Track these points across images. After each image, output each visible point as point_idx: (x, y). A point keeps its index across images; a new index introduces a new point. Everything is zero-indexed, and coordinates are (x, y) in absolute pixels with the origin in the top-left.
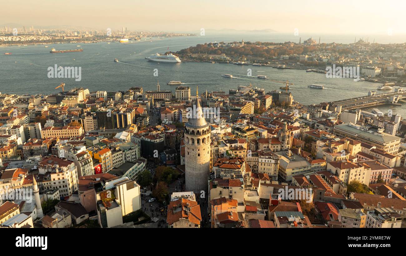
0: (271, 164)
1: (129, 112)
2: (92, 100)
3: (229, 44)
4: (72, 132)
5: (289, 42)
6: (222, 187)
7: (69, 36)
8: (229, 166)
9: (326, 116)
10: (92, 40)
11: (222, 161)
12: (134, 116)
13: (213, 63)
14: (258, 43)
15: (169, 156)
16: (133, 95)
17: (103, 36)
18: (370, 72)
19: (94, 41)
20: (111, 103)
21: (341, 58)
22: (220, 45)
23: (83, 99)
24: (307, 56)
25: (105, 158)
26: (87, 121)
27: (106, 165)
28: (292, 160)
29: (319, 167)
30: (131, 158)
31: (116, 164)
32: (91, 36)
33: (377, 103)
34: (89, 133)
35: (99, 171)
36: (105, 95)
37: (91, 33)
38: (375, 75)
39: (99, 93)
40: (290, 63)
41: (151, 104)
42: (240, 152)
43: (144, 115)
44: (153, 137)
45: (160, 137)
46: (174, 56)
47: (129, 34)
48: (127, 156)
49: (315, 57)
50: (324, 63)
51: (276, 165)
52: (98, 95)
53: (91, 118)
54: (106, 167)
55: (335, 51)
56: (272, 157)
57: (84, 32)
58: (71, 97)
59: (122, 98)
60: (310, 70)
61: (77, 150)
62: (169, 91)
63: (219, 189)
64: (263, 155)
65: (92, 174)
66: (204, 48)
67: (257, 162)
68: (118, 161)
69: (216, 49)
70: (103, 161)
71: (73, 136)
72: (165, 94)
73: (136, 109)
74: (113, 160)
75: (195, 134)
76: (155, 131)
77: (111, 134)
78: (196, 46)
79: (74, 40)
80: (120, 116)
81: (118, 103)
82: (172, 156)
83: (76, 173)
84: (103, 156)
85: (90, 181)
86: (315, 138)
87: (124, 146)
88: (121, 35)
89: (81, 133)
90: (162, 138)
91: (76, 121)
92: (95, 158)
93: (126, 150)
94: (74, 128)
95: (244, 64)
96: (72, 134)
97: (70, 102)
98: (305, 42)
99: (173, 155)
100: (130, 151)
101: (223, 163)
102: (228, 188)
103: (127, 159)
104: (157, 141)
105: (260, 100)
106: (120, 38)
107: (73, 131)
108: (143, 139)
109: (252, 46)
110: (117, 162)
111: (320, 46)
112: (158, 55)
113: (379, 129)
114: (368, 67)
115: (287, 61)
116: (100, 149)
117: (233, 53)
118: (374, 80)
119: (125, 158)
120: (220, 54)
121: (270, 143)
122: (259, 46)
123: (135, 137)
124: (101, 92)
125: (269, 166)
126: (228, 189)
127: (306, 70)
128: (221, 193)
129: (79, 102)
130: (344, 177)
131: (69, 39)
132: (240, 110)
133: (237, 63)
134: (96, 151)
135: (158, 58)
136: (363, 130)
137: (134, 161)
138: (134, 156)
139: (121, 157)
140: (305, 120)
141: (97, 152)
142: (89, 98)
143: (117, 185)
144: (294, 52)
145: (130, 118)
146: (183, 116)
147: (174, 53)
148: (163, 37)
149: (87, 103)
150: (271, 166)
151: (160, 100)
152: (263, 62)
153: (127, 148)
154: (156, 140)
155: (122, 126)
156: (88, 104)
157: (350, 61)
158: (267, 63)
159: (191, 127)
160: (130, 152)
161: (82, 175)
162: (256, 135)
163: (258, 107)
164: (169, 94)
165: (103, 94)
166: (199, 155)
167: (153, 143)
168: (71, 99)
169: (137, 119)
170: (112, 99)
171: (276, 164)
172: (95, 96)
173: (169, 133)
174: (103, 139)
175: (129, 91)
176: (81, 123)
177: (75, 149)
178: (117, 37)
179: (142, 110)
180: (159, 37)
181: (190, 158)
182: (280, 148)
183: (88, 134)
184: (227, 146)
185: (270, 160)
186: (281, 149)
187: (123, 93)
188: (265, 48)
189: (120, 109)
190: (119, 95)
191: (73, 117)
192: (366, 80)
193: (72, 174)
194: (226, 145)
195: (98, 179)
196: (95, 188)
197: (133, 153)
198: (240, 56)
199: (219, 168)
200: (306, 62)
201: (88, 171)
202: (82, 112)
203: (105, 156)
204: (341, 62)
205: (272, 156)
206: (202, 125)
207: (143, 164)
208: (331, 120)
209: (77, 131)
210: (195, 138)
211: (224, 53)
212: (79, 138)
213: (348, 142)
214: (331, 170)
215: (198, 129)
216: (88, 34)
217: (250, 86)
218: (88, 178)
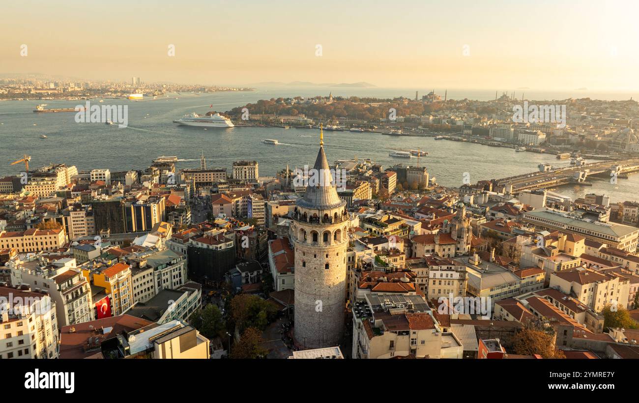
0: (453, 282)
1: (154, 201)
2: (83, 185)
3: (309, 99)
4: (44, 241)
5: (401, 98)
6: (396, 332)
7: (40, 89)
8: (392, 286)
9: (495, 200)
10: (80, 96)
11: (374, 277)
12: (164, 209)
13: (287, 128)
14: (354, 99)
15: (247, 276)
16: (158, 175)
17: (99, 90)
18: (531, 139)
19: (84, 97)
20: (119, 189)
21: (484, 118)
22: (295, 101)
23: (66, 184)
24: (431, 118)
25: (118, 283)
26: (75, 219)
27: (120, 299)
28: (485, 273)
29: (534, 283)
30: (172, 283)
31: (141, 295)
32: (79, 89)
33: (557, 183)
34: (79, 242)
35: (104, 313)
36: (106, 176)
37: (78, 85)
38: (538, 142)
39: (96, 173)
40: (407, 128)
41: (192, 190)
42: (395, 260)
43: (182, 208)
44: (214, 240)
45: (227, 240)
46: (222, 117)
47: (144, 87)
48: (163, 278)
49: (444, 118)
50: (459, 126)
51: (461, 282)
52: (95, 176)
53: (83, 213)
54: (120, 302)
55: (471, 110)
56: (453, 267)
57: (67, 84)
58: (43, 180)
59: (139, 181)
60: (440, 137)
61: (56, 267)
62: (221, 169)
63: (388, 336)
64: (437, 265)
65: (90, 318)
66: (271, 105)
67: (425, 277)
68: (145, 290)
69: (289, 108)
70: (114, 291)
71: (45, 248)
72: (216, 173)
73: (167, 198)
74: (135, 288)
75: (321, 221)
76: (215, 229)
77: (123, 243)
78: (256, 102)
79: (48, 95)
80: (138, 209)
81: (132, 188)
82: (252, 276)
83: (52, 318)
84: (115, 280)
85: (88, 335)
86: (502, 234)
87: (156, 258)
88: (130, 88)
89: (62, 242)
90: (231, 240)
91: (53, 220)
92: (96, 284)
93: (160, 267)
94: (48, 233)
95: (337, 130)
96: (44, 244)
97: (41, 188)
98: (425, 98)
99: (255, 273)
100: (169, 268)
101: (378, 281)
102: (408, 333)
103: (164, 285)
104: (221, 247)
105: (379, 178)
106: (128, 92)
107: (46, 238)
108: (192, 244)
109: (345, 104)
110: (142, 292)
111: (447, 103)
112: (195, 115)
113: (601, 215)
114: (527, 131)
115: (403, 124)
116: (108, 266)
117: (317, 112)
118: (540, 149)
119: (159, 282)
120: (296, 115)
121: (438, 242)
122: (357, 104)
123: (176, 242)
124: (99, 171)
125: (449, 284)
126: (407, 336)
127: (434, 137)
128: (392, 345)
129: (57, 189)
130: (586, 299)
131: (39, 93)
132: (351, 194)
133: (326, 128)
134: (99, 270)
135: (196, 120)
136: (574, 218)
137: (179, 288)
138: (177, 279)
139: (151, 281)
140: (468, 207)
141: (100, 272)
142: (76, 182)
143: (158, 341)
144: (410, 111)
145: (156, 212)
146: (253, 207)
147: (221, 114)
148: (200, 92)
149: (73, 191)
150: (453, 284)
151: (208, 184)
152: (365, 126)
153: (162, 263)
154: (219, 246)
155: (142, 229)
156: (75, 193)
157: (498, 123)
158: (372, 128)
159: (310, 207)
160: (169, 270)
161: (68, 323)
162: (404, 231)
163: (377, 191)
164: (222, 173)
165: (104, 174)
166: (327, 266)
167: (214, 252)
168: (42, 183)
169: (170, 215)
170: (119, 183)
171: (462, 280)
172: (89, 179)
173: (243, 231)
174: (110, 248)
175: (152, 169)
176: (62, 224)
177: (52, 267)
178: (123, 92)
179: (178, 200)
180: (193, 92)
181: (308, 273)
182: (454, 251)
183: (76, 243)
184: (369, 249)
185: (449, 273)
186: (456, 253)
187: (140, 174)
188: (365, 106)
189: (138, 196)
190: (132, 176)
191: (46, 214)
192: (527, 151)
193: (42, 322)
194: (366, 247)
195: (108, 330)
196: (102, 351)
197: (174, 271)
198: (328, 118)
199: (372, 291)
200: (432, 126)
201: (82, 312)
202: (64, 205)
203: (118, 280)
204: (485, 124)
205: (453, 265)
206: (332, 203)
207: (197, 294)
208: (514, 204)
209: (55, 237)
210: (320, 231)
211: (303, 113)
212: (58, 250)
213: (565, 237)
214: (559, 287)
215: (325, 212)
216: (73, 86)
217: (354, 161)
218: (83, 329)
